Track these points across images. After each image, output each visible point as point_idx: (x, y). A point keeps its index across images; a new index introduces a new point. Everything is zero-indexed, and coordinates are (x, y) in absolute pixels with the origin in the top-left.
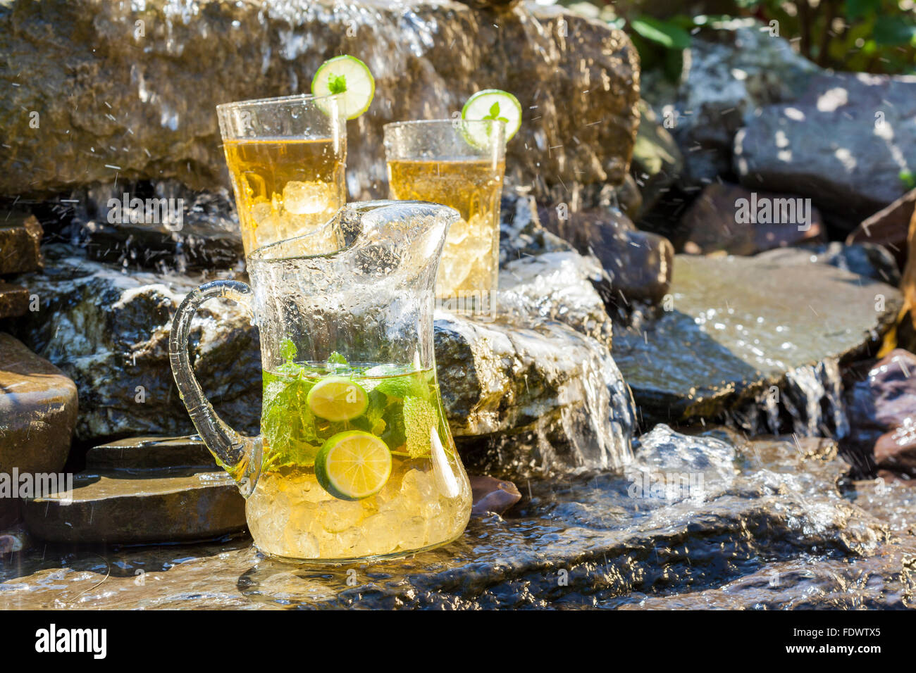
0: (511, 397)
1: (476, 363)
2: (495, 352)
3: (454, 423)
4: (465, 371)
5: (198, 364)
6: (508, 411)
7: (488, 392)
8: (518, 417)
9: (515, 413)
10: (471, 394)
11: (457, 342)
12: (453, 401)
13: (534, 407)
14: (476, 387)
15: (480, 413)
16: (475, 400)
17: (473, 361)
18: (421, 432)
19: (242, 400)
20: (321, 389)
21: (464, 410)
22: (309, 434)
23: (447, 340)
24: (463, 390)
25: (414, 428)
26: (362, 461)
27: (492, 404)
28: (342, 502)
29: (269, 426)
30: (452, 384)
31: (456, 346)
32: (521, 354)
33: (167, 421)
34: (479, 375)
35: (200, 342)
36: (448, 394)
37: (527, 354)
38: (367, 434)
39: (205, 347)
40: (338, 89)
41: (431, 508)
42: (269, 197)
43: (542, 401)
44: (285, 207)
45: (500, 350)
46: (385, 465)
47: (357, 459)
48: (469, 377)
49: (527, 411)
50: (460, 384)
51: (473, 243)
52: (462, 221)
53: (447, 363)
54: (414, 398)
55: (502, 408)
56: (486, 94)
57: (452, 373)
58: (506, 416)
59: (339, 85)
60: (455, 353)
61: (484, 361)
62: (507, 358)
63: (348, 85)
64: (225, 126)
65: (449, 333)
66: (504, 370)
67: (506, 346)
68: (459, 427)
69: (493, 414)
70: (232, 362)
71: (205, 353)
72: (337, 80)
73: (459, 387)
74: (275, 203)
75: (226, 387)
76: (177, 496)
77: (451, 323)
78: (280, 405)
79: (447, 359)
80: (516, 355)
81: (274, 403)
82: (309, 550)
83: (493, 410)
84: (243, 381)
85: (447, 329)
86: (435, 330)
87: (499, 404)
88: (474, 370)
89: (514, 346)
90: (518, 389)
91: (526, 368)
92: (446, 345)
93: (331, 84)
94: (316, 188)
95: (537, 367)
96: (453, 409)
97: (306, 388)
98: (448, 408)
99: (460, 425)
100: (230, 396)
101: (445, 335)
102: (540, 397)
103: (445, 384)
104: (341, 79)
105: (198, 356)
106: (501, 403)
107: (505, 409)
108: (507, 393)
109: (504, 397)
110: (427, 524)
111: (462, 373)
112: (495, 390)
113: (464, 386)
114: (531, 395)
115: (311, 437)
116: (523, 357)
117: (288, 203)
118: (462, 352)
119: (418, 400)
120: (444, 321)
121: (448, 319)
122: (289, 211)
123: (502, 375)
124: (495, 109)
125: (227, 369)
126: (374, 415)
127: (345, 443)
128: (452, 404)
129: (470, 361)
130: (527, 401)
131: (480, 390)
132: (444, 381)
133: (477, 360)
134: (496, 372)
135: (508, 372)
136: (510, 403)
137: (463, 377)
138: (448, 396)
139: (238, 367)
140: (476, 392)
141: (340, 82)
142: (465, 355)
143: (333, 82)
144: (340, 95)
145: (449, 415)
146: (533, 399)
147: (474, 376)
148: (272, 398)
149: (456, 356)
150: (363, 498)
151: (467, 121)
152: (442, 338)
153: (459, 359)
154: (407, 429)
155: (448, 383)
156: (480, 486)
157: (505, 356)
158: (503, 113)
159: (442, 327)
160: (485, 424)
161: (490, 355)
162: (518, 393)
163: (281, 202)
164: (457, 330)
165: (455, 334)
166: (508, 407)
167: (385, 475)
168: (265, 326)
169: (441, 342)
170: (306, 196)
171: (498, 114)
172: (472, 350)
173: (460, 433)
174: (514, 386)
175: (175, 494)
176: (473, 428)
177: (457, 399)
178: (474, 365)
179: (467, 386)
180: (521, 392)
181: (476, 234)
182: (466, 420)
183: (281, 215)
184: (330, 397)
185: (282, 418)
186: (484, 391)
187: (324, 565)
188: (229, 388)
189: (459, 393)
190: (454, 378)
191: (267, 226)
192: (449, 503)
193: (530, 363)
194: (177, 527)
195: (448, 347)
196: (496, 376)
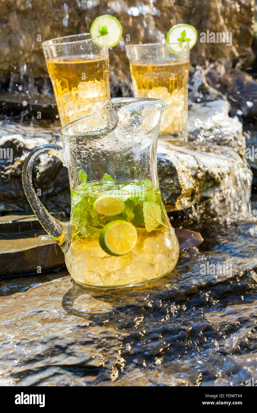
0: (197, 189)
1: (179, 176)
2: (188, 168)
3: (169, 206)
4: (173, 180)
5: (39, 178)
6: (196, 196)
7: (185, 190)
8: (200, 198)
9: (199, 196)
10: (177, 192)
11: (169, 165)
12: (167, 195)
13: (208, 192)
14: (179, 188)
15: (182, 199)
16: (179, 194)
17: (177, 175)
18: (152, 219)
19: (61, 194)
20: (100, 201)
21: (173, 200)
22: (96, 223)
23: (163, 165)
24: (173, 190)
25: (149, 217)
26: (122, 236)
27: (187, 194)
28: (113, 257)
29: (74, 216)
30: (167, 186)
31: (168, 167)
32: (201, 167)
33: (24, 205)
34: (180, 181)
35: (39, 166)
36: (165, 192)
37: (204, 167)
38: (125, 222)
39: (41, 169)
40: (103, 33)
41: (159, 257)
42: (70, 89)
43: (212, 188)
44: (79, 95)
45: (190, 166)
46: (134, 237)
47: (120, 235)
48: (176, 183)
49: (205, 194)
50: (171, 187)
51: (175, 104)
52: (169, 94)
53: (164, 176)
54: (148, 202)
55: (193, 194)
56: (179, 26)
57: (167, 181)
58: (194, 198)
59: (104, 31)
60: (168, 171)
61: (183, 173)
62: (194, 170)
63: (109, 30)
64: (47, 54)
65: (165, 161)
66: (193, 176)
67: (194, 164)
68: (171, 208)
69: (188, 199)
70: (56, 176)
71: (42, 172)
72: (103, 28)
73: (170, 188)
74: (73, 92)
75: (53, 189)
76: (30, 251)
77: (165, 155)
78: (80, 207)
79: (164, 174)
80: (199, 168)
81: (76, 206)
82: (97, 282)
83: (188, 197)
84: (61, 185)
85: (163, 158)
86: (157, 159)
87: (191, 193)
88: (178, 180)
89: (197, 163)
90: (200, 184)
91: (204, 174)
92: (163, 167)
93: (100, 30)
94: (95, 85)
95: (210, 172)
96: (168, 200)
97: (93, 200)
98: (165, 199)
99: (171, 207)
100: (55, 193)
101: (162, 162)
102: (211, 187)
103: (163, 187)
104: (105, 28)
105: (38, 173)
106: (192, 193)
107: (194, 195)
108: (195, 187)
109: (193, 190)
110: (157, 266)
111: (172, 181)
112: (189, 187)
113: (173, 187)
114: (207, 186)
115: (96, 224)
116: (203, 168)
117: (81, 93)
118: (171, 171)
119: (150, 203)
120: (162, 154)
121: (164, 153)
122: (81, 96)
123: (191, 179)
124: (184, 33)
125: (53, 180)
126: (128, 211)
127: (114, 227)
128: (167, 197)
129: (175, 175)
130: (205, 190)
131: (181, 190)
132: (163, 185)
133: (180, 174)
134: (189, 178)
135: (195, 177)
136: (196, 192)
137: (172, 183)
138: (165, 193)
139: (59, 178)
140: (179, 191)
141: (104, 29)
142: (173, 172)
143: (101, 29)
144: (105, 36)
145: (166, 203)
146: (208, 188)
147: (178, 183)
148: (76, 203)
149: (169, 173)
150: (124, 255)
151: (170, 44)
152: (161, 163)
153: (170, 174)
154: (145, 219)
155: (165, 186)
156: (182, 236)
157: (193, 169)
158: (188, 36)
159: (161, 157)
160: (184, 204)
161: (186, 170)
162: (200, 186)
163: (77, 92)
164: (169, 159)
165: (168, 161)
166: (195, 194)
167: (134, 242)
168: (70, 168)
169: (161, 165)
170: (89, 88)
171: (185, 37)
172: (176, 169)
173: (172, 210)
174: (198, 184)
175: (29, 250)
176: (178, 207)
177: (170, 194)
178: (178, 177)
179: (175, 188)
180: (202, 186)
181: (176, 100)
182: (175, 204)
183: (77, 99)
184: (105, 204)
185: (81, 214)
186: (183, 190)
187: (105, 289)
188: (54, 189)
189: (171, 191)
190: (168, 184)
191: (70, 104)
192: (168, 253)
193: (206, 171)
194: (31, 266)
195: (165, 168)
196: (189, 180)
